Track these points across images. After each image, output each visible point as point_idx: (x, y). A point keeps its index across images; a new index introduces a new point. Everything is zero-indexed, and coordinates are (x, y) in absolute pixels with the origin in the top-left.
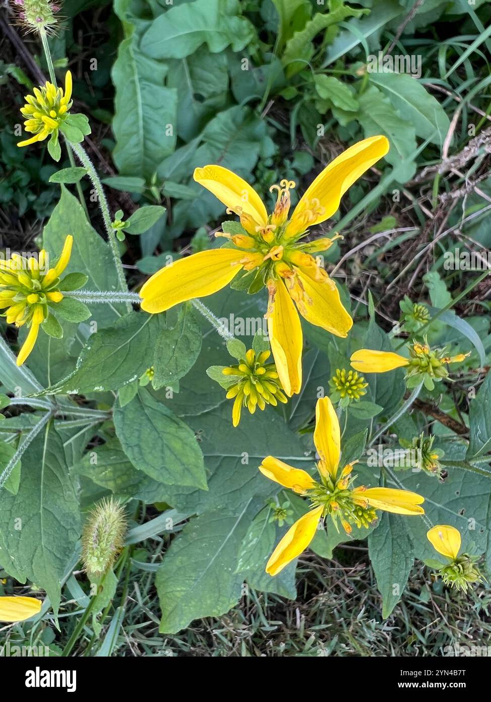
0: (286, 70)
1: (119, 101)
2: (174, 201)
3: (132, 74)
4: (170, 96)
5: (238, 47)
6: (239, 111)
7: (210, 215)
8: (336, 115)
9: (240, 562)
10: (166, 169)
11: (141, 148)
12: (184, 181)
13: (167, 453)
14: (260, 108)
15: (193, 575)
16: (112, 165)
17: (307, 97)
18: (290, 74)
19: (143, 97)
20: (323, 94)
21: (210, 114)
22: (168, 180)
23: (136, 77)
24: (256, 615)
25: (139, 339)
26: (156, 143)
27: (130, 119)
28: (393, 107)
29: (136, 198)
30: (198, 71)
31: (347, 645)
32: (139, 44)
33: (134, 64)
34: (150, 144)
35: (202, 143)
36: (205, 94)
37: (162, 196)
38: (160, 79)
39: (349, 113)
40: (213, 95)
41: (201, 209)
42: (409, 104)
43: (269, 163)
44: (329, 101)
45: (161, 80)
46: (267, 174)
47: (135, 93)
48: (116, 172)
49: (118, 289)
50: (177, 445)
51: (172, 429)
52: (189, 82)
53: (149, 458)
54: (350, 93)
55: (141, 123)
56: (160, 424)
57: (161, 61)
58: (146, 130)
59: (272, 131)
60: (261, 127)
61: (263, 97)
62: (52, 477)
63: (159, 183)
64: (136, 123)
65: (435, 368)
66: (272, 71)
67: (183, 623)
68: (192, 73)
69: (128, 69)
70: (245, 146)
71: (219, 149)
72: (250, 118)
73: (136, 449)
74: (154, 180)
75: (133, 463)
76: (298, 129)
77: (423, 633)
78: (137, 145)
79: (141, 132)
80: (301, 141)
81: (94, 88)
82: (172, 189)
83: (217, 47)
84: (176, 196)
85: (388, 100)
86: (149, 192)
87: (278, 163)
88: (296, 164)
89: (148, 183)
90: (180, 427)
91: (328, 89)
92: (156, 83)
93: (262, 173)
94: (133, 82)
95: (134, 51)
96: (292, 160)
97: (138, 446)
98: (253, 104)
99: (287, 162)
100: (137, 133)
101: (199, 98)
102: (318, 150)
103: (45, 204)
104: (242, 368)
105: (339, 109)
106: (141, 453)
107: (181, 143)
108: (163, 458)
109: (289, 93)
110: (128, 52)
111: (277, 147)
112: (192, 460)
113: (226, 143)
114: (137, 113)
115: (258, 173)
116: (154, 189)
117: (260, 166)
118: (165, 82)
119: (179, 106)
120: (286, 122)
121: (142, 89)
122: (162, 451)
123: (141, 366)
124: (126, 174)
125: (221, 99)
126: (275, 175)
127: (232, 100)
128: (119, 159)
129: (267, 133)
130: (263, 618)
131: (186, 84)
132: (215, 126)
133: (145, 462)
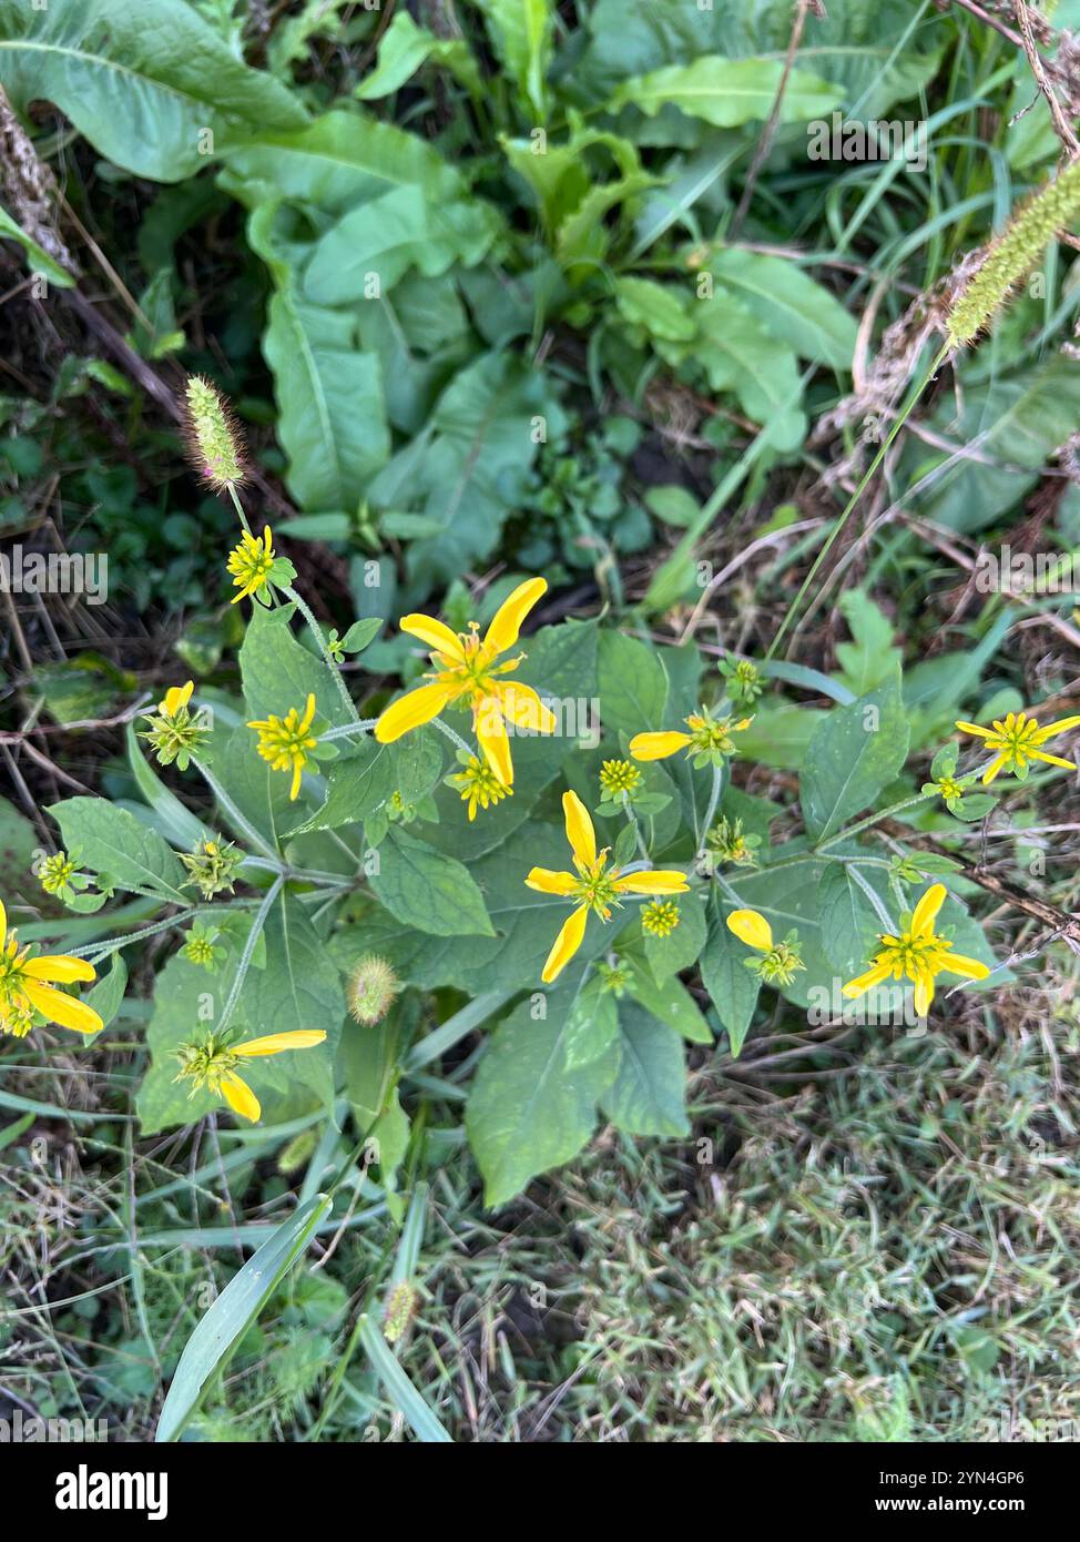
0: (567, 274)
1: (285, 392)
2: (404, 544)
3: (297, 342)
4: (367, 366)
5: (473, 256)
6: (492, 363)
7: (473, 556)
8: (661, 348)
9: (570, 1054)
10: (383, 491)
11: (332, 464)
12: (417, 506)
13: (438, 897)
14: (531, 348)
15: (519, 1106)
16: (288, 498)
17: (610, 319)
18: (577, 279)
19: (322, 377)
20: (631, 313)
21: (443, 378)
22: (388, 509)
23: (305, 346)
24: (644, 1191)
25: (381, 765)
26: (357, 450)
27: (306, 418)
28: (756, 317)
29: (339, 549)
30: (411, 309)
31: (798, 1211)
32: (299, 286)
33: (298, 324)
34: (349, 456)
35: (435, 434)
36: (427, 346)
37: (382, 539)
38: (346, 340)
39: (680, 344)
40: (444, 344)
41: (454, 547)
42: (785, 308)
43: (561, 446)
44: (643, 327)
45: (348, 342)
46: (561, 467)
47: (307, 374)
48: (297, 509)
49: (351, 721)
50: (448, 886)
51: (439, 867)
52: (396, 329)
53: (416, 907)
54: (679, 307)
55: (326, 422)
56: (422, 865)
57: (341, 307)
58: (338, 431)
59: (560, 385)
60: (536, 385)
61: (532, 328)
62: (299, 950)
63: (374, 517)
64: (317, 421)
65: (717, 741)
66: (542, 282)
67: (517, 1182)
68: (399, 315)
69: (290, 338)
70: (513, 425)
71: (467, 439)
72: (516, 371)
73: (398, 899)
74: (363, 513)
75: (398, 917)
76: (605, 376)
77: (934, 1188)
78: (325, 459)
79: (329, 436)
80: (614, 397)
81: (232, 362)
82: (397, 524)
83: (435, 265)
84: (406, 535)
85: (744, 308)
86: (358, 535)
87: (578, 443)
88: (611, 439)
89: (355, 521)
90: (447, 864)
91: (641, 305)
92: (339, 348)
93: (553, 466)
94: (301, 356)
95: (295, 302)
96: (601, 434)
97: (400, 895)
98: (519, 343)
99: (593, 440)
100: (322, 436)
101: (418, 353)
102: (646, 406)
103: (179, 583)
104: (469, 772)
105: (663, 339)
106: (404, 901)
107: (401, 439)
108: (433, 905)
109: (580, 315)
110: (285, 308)
111: (574, 415)
112: (469, 901)
113: (480, 426)
114: (316, 407)
115: (546, 468)
116: (368, 531)
117: (547, 455)
118: (356, 344)
119: (386, 378)
120: (580, 366)
121: (319, 363)
122: (431, 897)
123: (387, 789)
124: (315, 510)
125: (459, 349)
126: (574, 467)
127: (479, 342)
128: (298, 485)
129: (549, 394)
130: (655, 1193)
131: (391, 337)
132: (456, 397)
133: (412, 913)
